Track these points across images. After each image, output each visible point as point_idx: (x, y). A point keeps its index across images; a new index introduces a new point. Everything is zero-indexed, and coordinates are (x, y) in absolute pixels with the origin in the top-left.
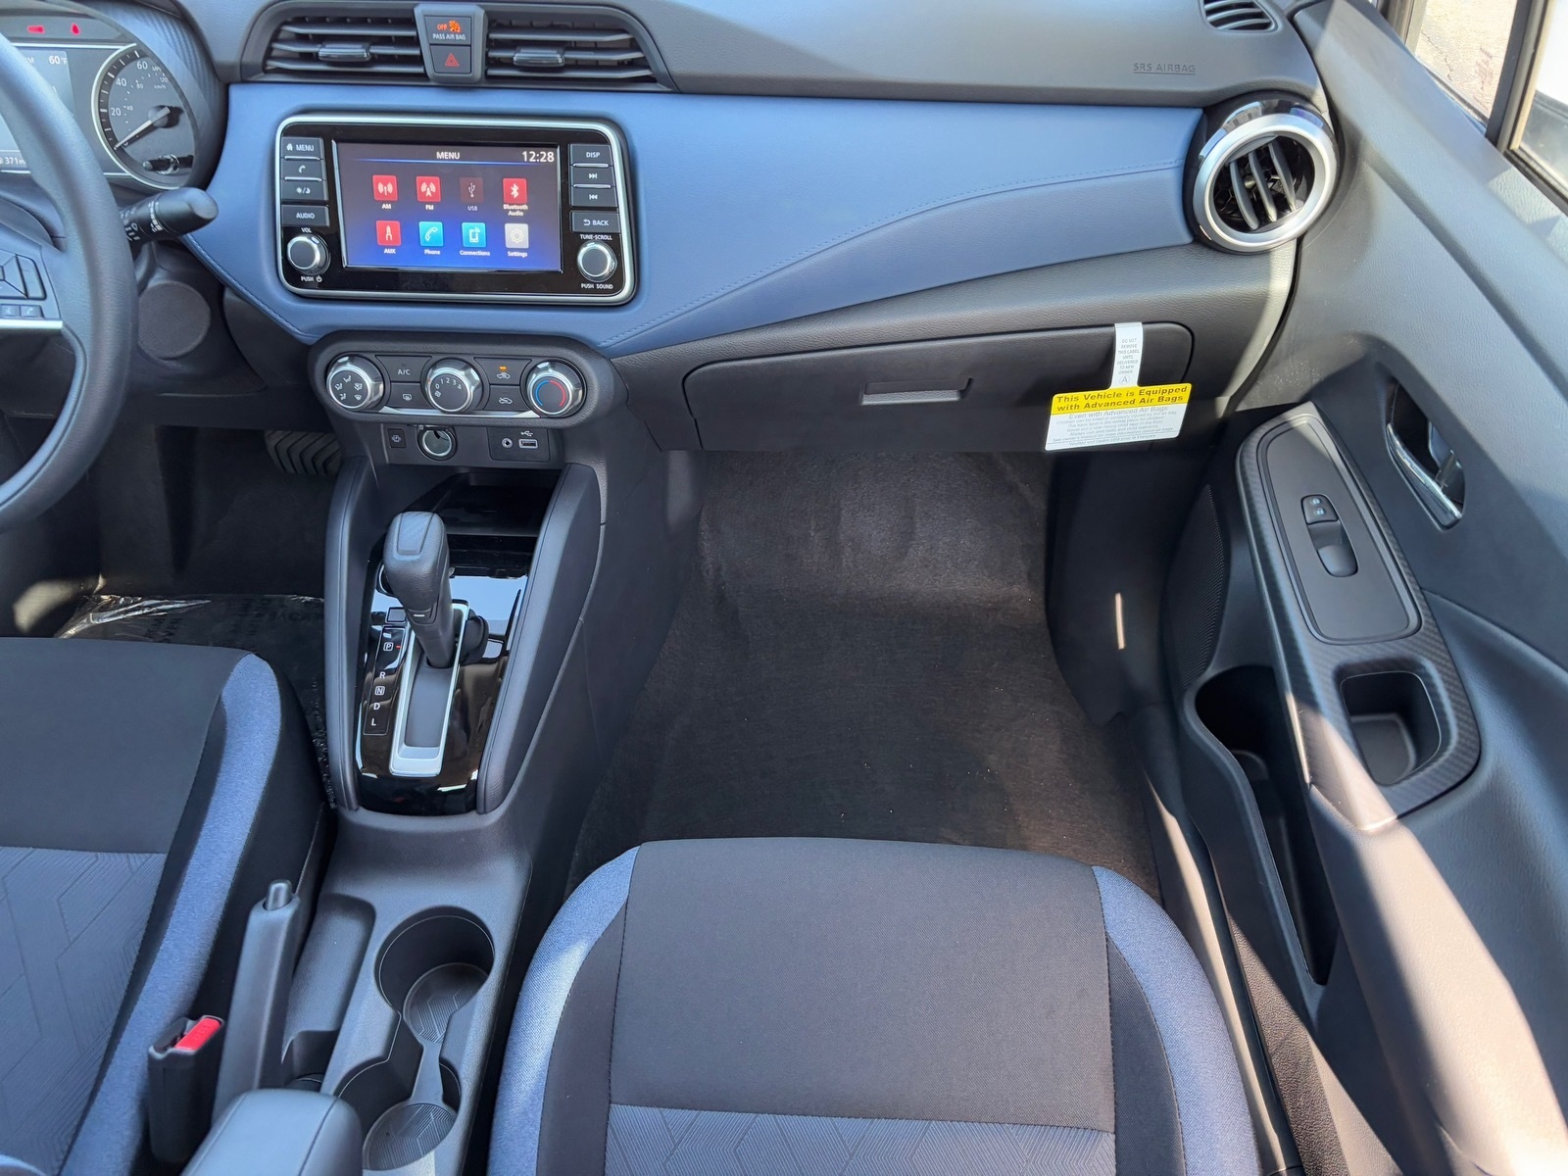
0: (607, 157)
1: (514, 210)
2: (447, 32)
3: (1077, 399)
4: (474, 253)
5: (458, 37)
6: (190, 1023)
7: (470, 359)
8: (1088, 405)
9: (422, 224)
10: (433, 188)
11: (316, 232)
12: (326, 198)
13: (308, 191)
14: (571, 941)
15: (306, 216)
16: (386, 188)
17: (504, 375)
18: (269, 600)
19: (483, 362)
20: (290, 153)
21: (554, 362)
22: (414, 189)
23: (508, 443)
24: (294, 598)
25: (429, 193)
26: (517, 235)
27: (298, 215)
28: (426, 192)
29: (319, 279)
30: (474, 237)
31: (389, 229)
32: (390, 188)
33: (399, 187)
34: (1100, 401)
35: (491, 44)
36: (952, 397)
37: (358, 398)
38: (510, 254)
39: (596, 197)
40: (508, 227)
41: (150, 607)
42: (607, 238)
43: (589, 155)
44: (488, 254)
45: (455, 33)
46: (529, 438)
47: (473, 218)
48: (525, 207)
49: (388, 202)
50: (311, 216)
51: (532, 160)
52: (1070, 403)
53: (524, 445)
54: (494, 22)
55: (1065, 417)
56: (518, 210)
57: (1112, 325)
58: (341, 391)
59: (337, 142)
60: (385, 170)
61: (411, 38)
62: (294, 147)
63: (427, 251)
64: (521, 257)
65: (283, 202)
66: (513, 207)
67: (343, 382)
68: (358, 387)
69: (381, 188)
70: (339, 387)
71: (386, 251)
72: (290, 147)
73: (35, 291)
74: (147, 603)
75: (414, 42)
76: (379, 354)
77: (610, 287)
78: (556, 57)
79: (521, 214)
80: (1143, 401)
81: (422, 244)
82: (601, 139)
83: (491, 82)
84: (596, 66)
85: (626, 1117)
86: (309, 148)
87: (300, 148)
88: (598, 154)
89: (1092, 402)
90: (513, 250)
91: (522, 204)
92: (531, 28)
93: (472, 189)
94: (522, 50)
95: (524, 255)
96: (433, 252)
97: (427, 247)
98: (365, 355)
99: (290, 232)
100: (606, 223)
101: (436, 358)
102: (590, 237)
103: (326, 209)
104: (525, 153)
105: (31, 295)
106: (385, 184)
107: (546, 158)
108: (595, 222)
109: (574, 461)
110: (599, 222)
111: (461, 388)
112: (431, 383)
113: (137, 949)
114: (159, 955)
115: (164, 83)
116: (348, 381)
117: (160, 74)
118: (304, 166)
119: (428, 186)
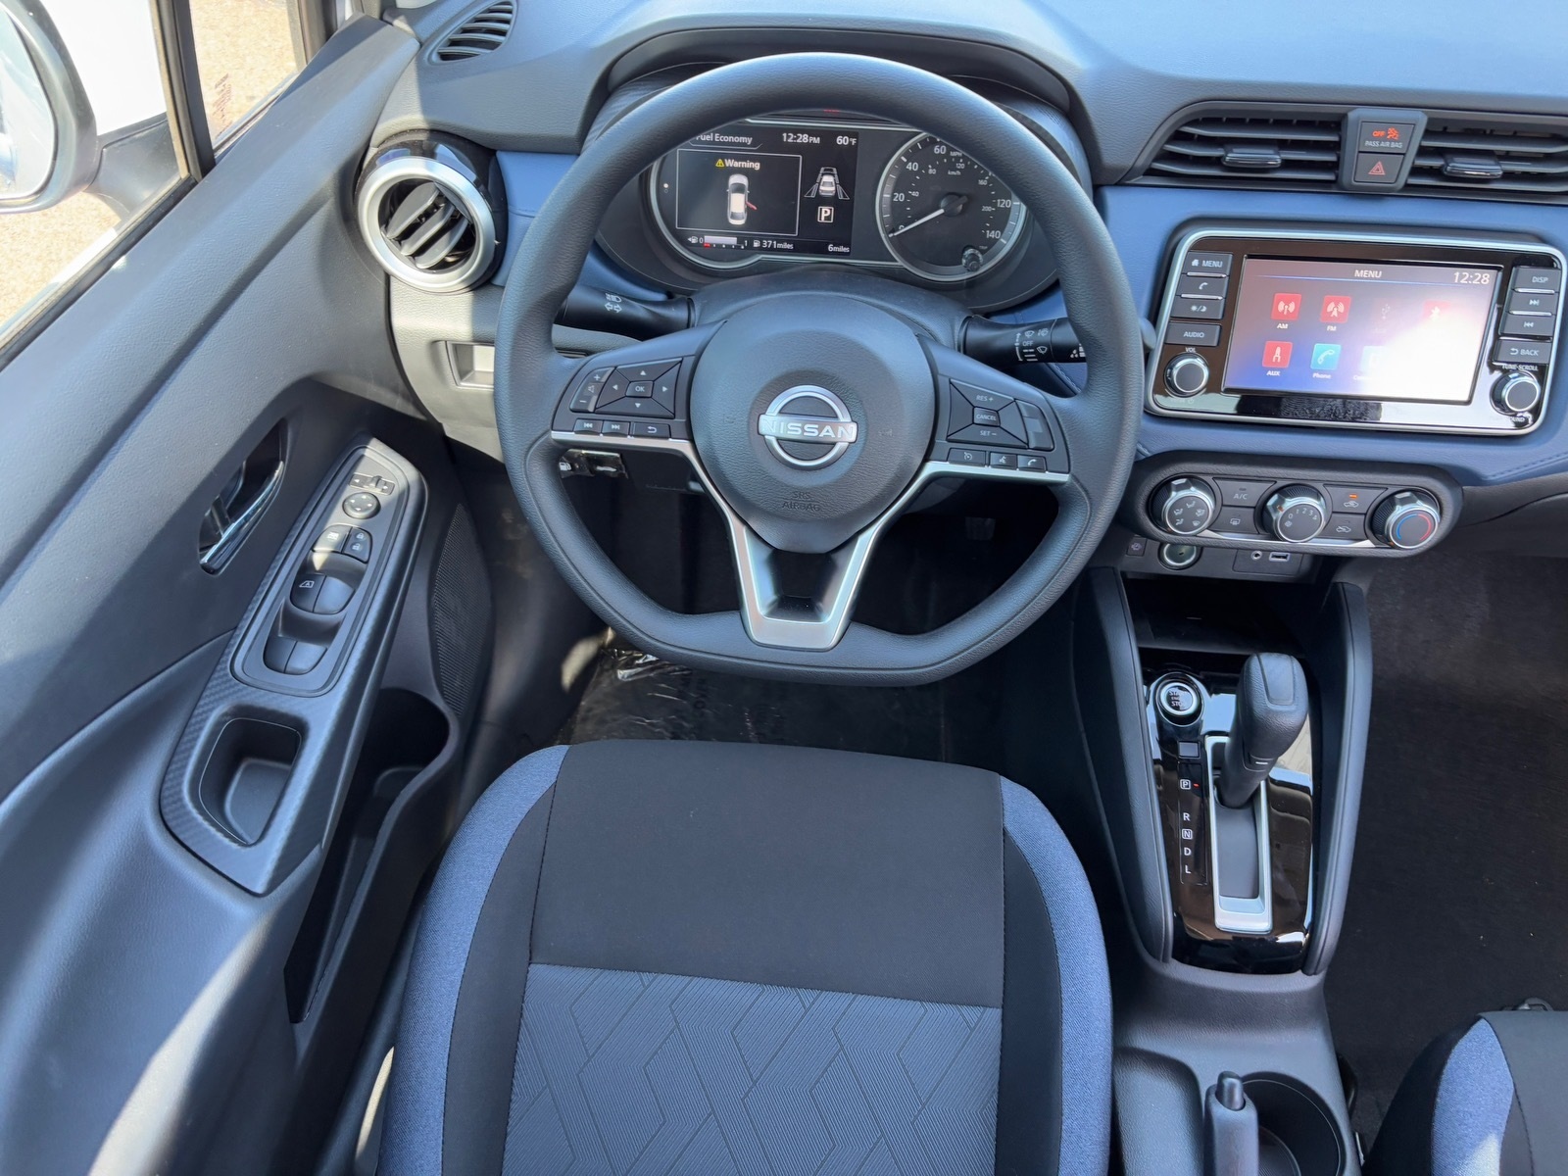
0: (1556, 282)
2: (1385, 139)
5: (1393, 145)
7: (1319, 487)
9: (1318, 347)
10: (1341, 308)
11: (1202, 350)
12: (1221, 317)
13: (1204, 309)
15: (1194, 335)
16: (1287, 307)
17: (1352, 503)
19: (1329, 488)
20: (1195, 269)
21: (1420, 494)
22: (1320, 307)
23: (1257, 556)
25: (1335, 313)
27: (1186, 334)
28: (1331, 312)
30: (1374, 362)
31: (1278, 350)
32: (1292, 307)
33: (1301, 308)
35: (1423, 152)
37: (1195, 524)
39: (1532, 325)
42: (1533, 368)
43: (1535, 280)
45: (1391, 140)
47: (1379, 342)
50: (1200, 335)
51: (1462, 281)
53: (1273, 557)
54: (1429, 133)
58: (1179, 517)
59: (1249, 256)
60: (1293, 289)
61: (1334, 143)
62: (1200, 263)
63: (1315, 375)
65: (1173, 318)
67: (1185, 508)
68: (1200, 513)
69: (1281, 307)
70: (1177, 512)
71: (1269, 373)
72: (1195, 263)
73: (1039, 439)
75: (1335, 147)
76: (1218, 478)
77: (1520, 420)
78: (1493, 168)
81: (1312, 367)
82: (1551, 263)
83: (1410, 191)
86: (1217, 264)
87: (1205, 264)
88: (1546, 279)
93: (1385, 310)
94: (1455, 160)
96: (1323, 377)
97: (1317, 371)
98: (1202, 477)
99: (1173, 355)
100: (1536, 352)
101: (1281, 483)
102: (1513, 367)
103: (1219, 328)
104: (1457, 274)
105: (1033, 444)
106: (1287, 303)
107: (1480, 281)
108: (1523, 352)
109: (1344, 580)
110: (1531, 352)
111: (1315, 518)
112: (1281, 513)
113: (994, 1113)
114: (1064, 1135)
115: (960, 170)
116: (1189, 506)
117: (957, 158)
118: (1206, 284)
119: (1336, 306)
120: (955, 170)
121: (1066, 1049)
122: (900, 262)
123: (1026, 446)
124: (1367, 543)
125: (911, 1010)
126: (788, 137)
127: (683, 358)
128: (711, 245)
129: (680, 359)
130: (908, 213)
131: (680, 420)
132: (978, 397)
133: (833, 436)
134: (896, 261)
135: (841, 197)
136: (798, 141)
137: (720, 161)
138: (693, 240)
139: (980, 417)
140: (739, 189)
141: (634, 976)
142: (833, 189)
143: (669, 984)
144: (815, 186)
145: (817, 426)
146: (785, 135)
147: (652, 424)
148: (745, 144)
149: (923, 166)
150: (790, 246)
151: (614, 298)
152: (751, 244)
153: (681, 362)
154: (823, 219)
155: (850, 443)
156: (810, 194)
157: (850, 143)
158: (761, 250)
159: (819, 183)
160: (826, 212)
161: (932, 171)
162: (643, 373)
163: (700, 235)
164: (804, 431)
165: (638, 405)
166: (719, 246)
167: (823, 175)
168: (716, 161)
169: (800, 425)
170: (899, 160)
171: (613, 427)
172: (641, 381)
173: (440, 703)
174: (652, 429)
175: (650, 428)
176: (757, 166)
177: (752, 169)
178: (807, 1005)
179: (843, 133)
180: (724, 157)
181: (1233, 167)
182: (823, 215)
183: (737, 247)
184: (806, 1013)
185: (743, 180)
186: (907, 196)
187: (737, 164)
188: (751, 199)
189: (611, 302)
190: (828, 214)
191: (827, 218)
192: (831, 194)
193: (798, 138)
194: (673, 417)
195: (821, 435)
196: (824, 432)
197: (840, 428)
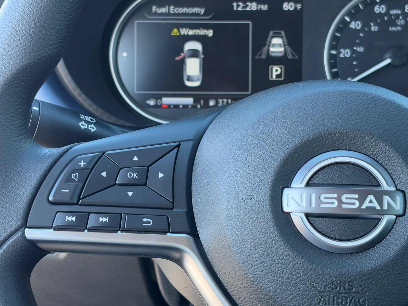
115: (401, 26)
117: (397, 16)
120: (396, 25)
126: (238, 6)
127: (180, 142)
128: (169, 106)
129: (177, 144)
130: (355, 66)
131: (181, 210)
133: (378, 207)
135: (290, 57)
136: (248, 9)
137: (175, 30)
138: (152, 103)
140: (194, 53)
142: (282, 49)
144: (265, 49)
145: (357, 196)
146: (235, 4)
147: (147, 216)
148: (198, 14)
149: (366, 24)
151: (88, 119)
152: (206, 103)
153: (178, 146)
154: (274, 77)
155: (398, 216)
156: (260, 55)
157: (296, 8)
158: (216, 108)
159: (269, 46)
160: (277, 70)
161: (374, 28)
162: (136, 159)
163: (158, 97)
164: (341, 202)
165: (130, 194)
166: (176, 106)
167: (272, 37)
168: (171, 30)
169: (335, 195)
170: (343, 21)
171: (101, 219)
172: (133, 167)
174: (148, 222)
175: (145, 220)
176: (210, 33)
177: (205, 36)
180: (179, 26)
182: (275, 74)
183: (194, 107)
185: (197, 46)
186: (353, 52)
187: (191, 32)
188: (205, 62)
189: (86, 122)
190: (279, 72)
191: (278, 76)
192: (280, 55)
193: (247, 6)
194: (171, 207)
195: (364, 207)
196: (366, 204)
197: (386, 199)
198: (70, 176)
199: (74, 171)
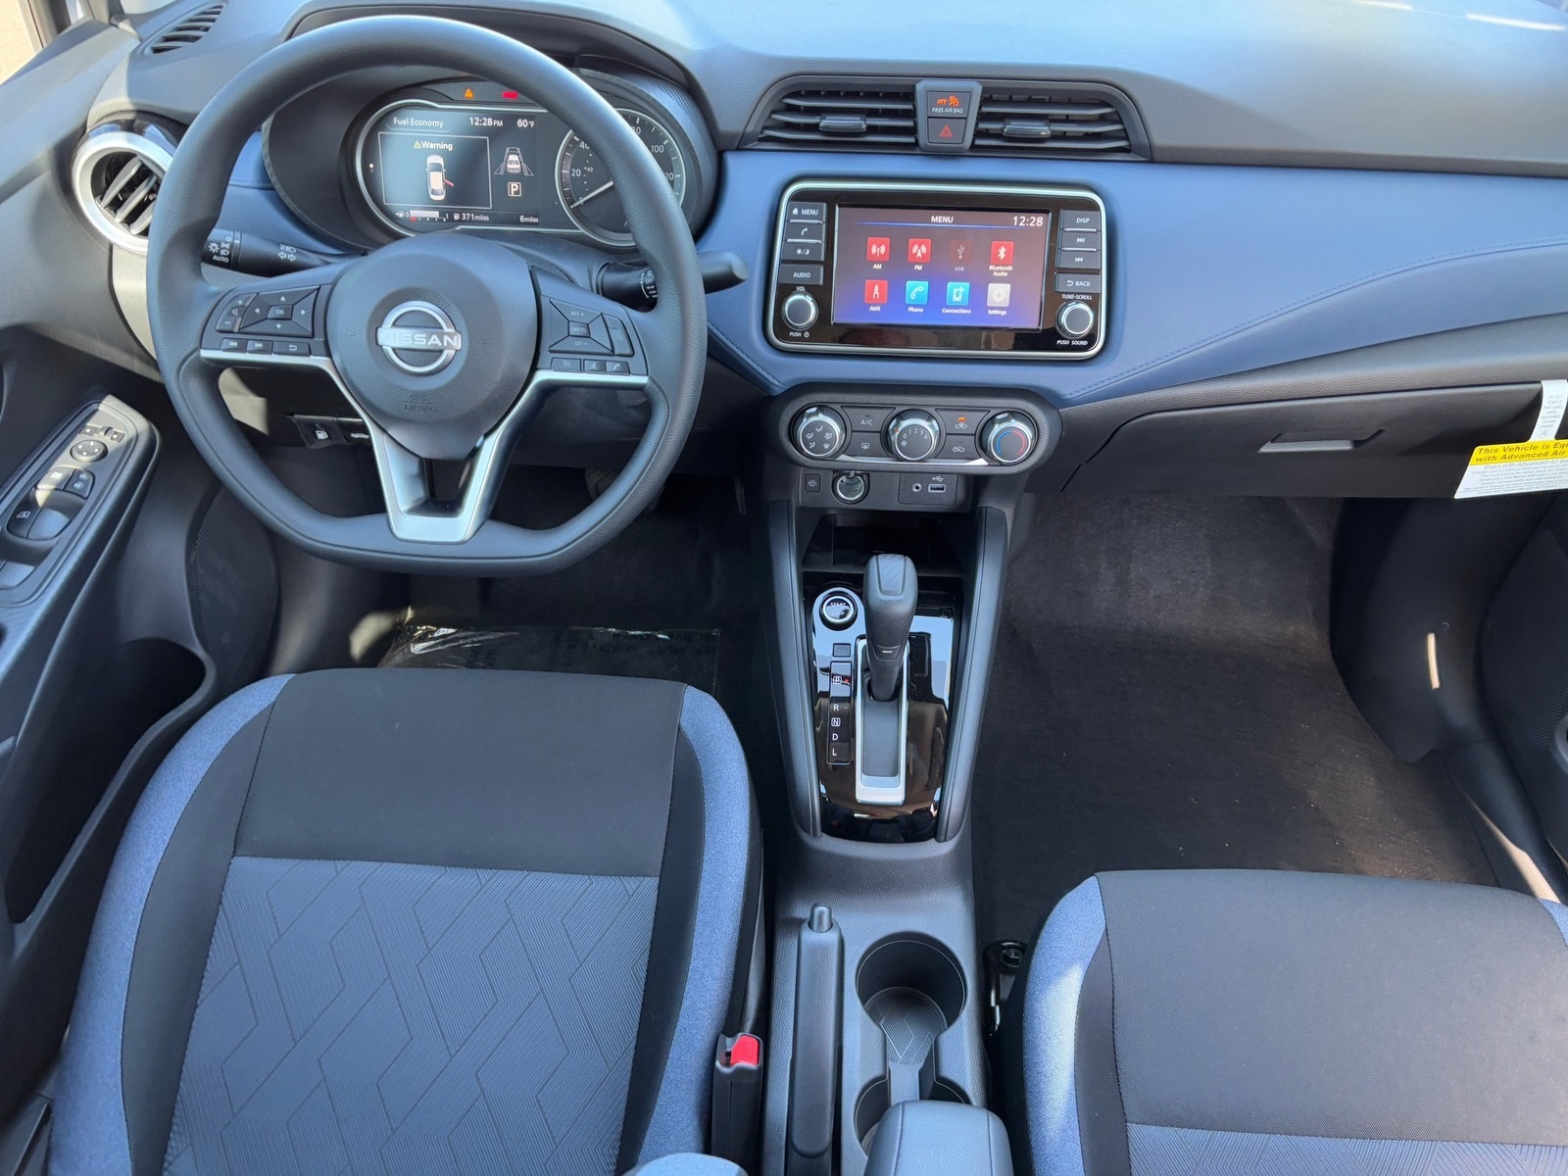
0: (1096, 223)
1: (1000, 271)
2: (946, 106)
3: (1496, 451)
4: (956, 311)
5: (955, 111)
6: (729, 1040)
7: (932, 411)
8: (1504, 457)
9: (909, 284)
10: (924, 249)
11: (810, 289)
12: (822, 259)
13: (808, 252)
14: (1068, 965)
15: (802, 275)
16: (878, 249)
17: (962, 425)
18: (578, 632)
19: (942, 413)
20: (796, 217)
21: (1014, 414)
22: (907, 248)
23: (917, 488)
24: (601, 629)
25: (919, 254)
26: (999, 294)
27: (795, 275)
28: (916, 253)
29: (807, 334)
30: (957, 295)
31: (876, 289)
32: (883, 249)
33: (891, 249)
34: (1516, 453)
35: (983, 117)
36: (1345, 446)
37: (826, 446)
38: (990, 312)
39: (1081, 260)
40: (992, 287)
41: (466, 638)
42: (1087, 297)
43: (1080, 220)
44: (969, 312)
45: (953, 106)
46: (939, 483)
47: (959, 278)
48: (1010, 268)
49: (878, 262)
50: (807, 275)
51: (1021, 224)
52: (1489, 455)
53: (932, 489)
54: (986, 100)
55: (1481, 467)
56: (1001, 271)
57: (1539, 382)
58: (812, 440)
59: (840, 206)
60: (881, 233)
61: (909, 110)
62: (800, 211)
63: (910, 309)
64: (1000, 315)
65: (782, 261)
66: (998, 268)
67: (815, 432)
68: (828, 436)
69: (874, 250)
70: (810, 436)
71: (872, 308)
72: (795, 211)
73: (622, 347)
74: (463, 634)
75: (911, 114)
76: (845, 406)
77: (1085, 343)
78: (1043, 130)
79: (1006, 274)
80: (1556, 453)
81: (907, 302)
82: (1092, 206)
83: (976, 151)
84: (1064, 137)
85: (1141, 1135)
86: (814, 212)
87: (804, 212)
88: (1088, 220)
89: (1508, 453)
90: (993, 308)
91: (1007, 265)
92: (1010, 102)
93: (961, 251)
94: (1012, 123)
95: (1004, 313)
96: (916, 310)
97: (911, 305)
98: (830, 405)
99: (786, 290)
100: (1088, 284)
101: (899, 409)
102: (1071, 297)
103: (822, 269)
104: (1016, 218)
105: (617, 352)
106: (879, 246)
107: (1035, 223)
108: (1077, 283)
109: (988, 505)
110: (1082, 283)
111: (926, 437)
112: (897, 434)
113: (645, 968)
114: (689, 974)
116: (818, 430)
118: (806, 230)
119: (920, 247)
121: (701, 902)
122: (582, 230)
123: (612, 353)
124: (981, 462)
125: (576, 883)
126: (474, 121)
127: (321, 286)
128: (417, 219)
129: (316, 287)
130: (585, 185)
131: (319, 340)
132: (572, 313)
133: (440, 344)
134: (578, 229)
135: (526, 174)
136: (484, 124)
137: (417, 143)
138: (399, 215)
139: (575, 330)
140: (436, 168)
141: (331, 863)
142: (519, 166)
143: (358, 870)
144: (503, 165)
145: (425, 336)
146: (471, 119)
147: (293, 343)
148: (437, 128)
150: (486, 218)
151: (288, 249)
152: (452, 217)
153: (319, 289)
154: (513, 193)
155: (456, 350)
156: (498, 172)
157: (529, 125)
158: (460, 221)
159: (506, 162)
160: (515, 187)
162: (283, 299)
163: (405, 210)
164: (414, 340)
165: (279, 326)
166: (424, 219)
167: (509, 154)
168: (414, 143)
169: (410, 336)
170: (571, 139)
171: (258, 344)
172: (280, 305)
173: (199, 651)
174: (293, 348)
175: (291, 345)
176: (450, 147)
177: (446, 150)
178: (483, 882)
179: (523, 116)
180: (420, 139)
181: (828, 132)
182: (513, 190)
183: (440, 220)
184: (481, 889)
185: (439, 160)
186: (584, 172)
187: (432, 146)
188: (448, 176)
189: (285, 252)
190: (516, 189)
191: (516, 193)
192: (517, 171)
193: (483, 121)
194: (310, 334)
195: (429, 344)
196: (431, 342)
197: (446, 338)
198: (231, 312)
199: (234, 308)
